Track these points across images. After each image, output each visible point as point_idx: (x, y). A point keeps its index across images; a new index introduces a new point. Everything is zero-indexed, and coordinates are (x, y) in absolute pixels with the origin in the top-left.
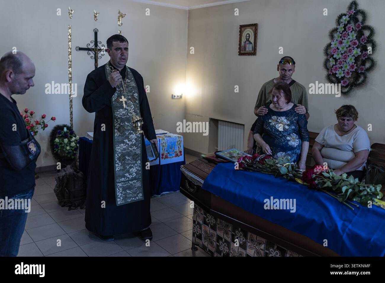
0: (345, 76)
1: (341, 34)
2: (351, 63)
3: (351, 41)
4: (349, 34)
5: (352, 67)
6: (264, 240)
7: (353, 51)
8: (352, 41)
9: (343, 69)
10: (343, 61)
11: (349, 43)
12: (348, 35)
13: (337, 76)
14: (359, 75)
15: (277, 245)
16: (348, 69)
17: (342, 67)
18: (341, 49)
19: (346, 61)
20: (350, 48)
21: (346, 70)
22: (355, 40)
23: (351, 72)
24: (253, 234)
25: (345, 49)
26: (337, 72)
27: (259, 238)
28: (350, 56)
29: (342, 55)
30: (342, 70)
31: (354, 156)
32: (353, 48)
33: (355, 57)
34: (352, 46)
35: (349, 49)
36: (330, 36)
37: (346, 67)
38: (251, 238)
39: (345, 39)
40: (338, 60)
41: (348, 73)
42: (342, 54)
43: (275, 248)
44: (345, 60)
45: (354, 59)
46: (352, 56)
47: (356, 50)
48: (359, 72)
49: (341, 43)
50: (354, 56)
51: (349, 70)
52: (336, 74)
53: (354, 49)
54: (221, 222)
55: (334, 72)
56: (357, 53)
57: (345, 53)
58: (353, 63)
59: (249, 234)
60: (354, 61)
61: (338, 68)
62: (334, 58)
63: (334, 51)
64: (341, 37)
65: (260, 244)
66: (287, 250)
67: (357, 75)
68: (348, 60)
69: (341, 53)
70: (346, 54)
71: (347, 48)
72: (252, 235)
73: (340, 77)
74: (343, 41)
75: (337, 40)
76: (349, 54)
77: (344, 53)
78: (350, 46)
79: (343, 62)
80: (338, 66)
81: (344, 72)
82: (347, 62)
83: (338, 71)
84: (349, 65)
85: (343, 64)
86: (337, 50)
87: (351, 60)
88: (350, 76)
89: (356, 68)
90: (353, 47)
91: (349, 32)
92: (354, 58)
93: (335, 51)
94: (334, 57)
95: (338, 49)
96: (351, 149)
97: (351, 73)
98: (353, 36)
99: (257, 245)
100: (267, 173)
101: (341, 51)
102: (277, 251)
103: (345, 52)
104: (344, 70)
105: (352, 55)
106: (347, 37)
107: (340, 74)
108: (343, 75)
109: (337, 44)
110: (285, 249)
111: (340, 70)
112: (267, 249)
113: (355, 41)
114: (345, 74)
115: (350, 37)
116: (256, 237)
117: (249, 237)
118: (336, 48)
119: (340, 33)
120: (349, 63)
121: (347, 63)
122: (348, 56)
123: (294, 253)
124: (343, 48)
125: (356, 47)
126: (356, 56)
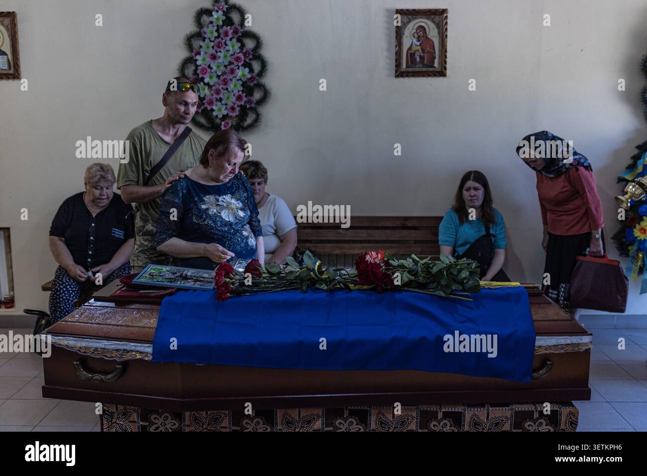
0: (229, 113)
1: (213, 42)
2: (236, 92)
3: (232, 55)
4: (227, 43)
5: (239, 98)
6: (319, 411)
7: (238, 71)
8: (234, 54)
9: (223, 102)
10: (222, 88)
11: (229, 59)
12: (226, 45)
13: (215, 114)
14: (247, 111)
15: (349, 408)
16: (232, 102)
17: (221, 100)
18: (215, 68)
19: (227, 89)
20: (232, 66)
21: (230, 104)
22: (238, 53)
23: (238, 106)
24: (289, 411)
25: (222, 68)
26: (214, 107)
27: (304, 413)
28: (234, 80)
29: (219, 79)
30: (222, 104)
31: (280, 242)
32: (237, 67)
33: (243, 82)
34: (236, 63)
35: (229, 67)
36: (186, 44)
37: (228, 98)
38: (286, 418)
39: (222, 51)
40: (213, 87)
41: (233, 109)
42: (218, 77)
43: (345, 417)
44: (225, 87)
45: (242, 85)
46: (238, 80)
47: (242, 70)
48: (248, 107)
49: (214, 57)
50: (241, 80)
51: (235, 104)
52: (212, 110)
53: (238, 69)
54: (196, 419)
55: (209, 108)
56: (244, 75)
57: (223, 76)
58: (240, 92)
59: (280, 414)
60: (241, 89)
61: (214, 100)
62: (205, 84)
63: (203, 71)
64: (213, 47)
65: (309, 422)
66: (369, 409)
67: (244, 111)
68: (231, 86)
69: (216, 75)
70: (225, 76)
71: (226, 66)
72: (287, 414)
73: (220, 116)
74: (218, 54)
75: (206, 53)
76: (231, 76)
77: (221, 75)
78: (230, 63)
79: (222, 90)
80: (214, 97)
81: (226, 108)
82: (229, 90)
83: (216, 105)
84: (234, 95)
85: (223, 94)
86: (209, 70)
87: (235, 87)
88: (237, 114)
89: (245, 99)
90: (238, 65)
91: (226, 40)
92: (241, 82)
93: (205, 71)
94: (206, 81)
95: (209, 66)
96: (273, 231)
97: (238, 109)
98: (233, 46)
99: (301, 427)
100: (279, 289)
101: (216, 72)
102: (350, 420)
103: (224, 73)
104: (226, 104)
105: (237, 78)
106: (225, 48)
107: (220, 110)
108: (225, 112)
109: (208, 59)
110: (366, 408)
111: (219, 103)
112: (327, 426)
113: (238, 55)
114: (228, 110)
115: (230, 47)
116: (298, 413)
117: (279, 420)
118: (207, 67)
119: (211, 41)
120: (233, 91)
121: (229, 92)
122: (231, 80)
123: (385, 408)
124: (218, 67)
125: (242, 65)
126: (244, 80)
